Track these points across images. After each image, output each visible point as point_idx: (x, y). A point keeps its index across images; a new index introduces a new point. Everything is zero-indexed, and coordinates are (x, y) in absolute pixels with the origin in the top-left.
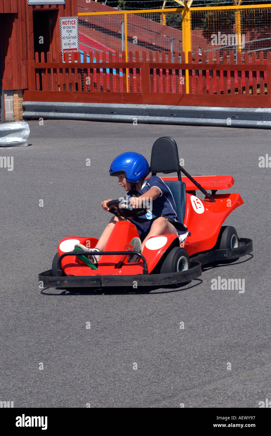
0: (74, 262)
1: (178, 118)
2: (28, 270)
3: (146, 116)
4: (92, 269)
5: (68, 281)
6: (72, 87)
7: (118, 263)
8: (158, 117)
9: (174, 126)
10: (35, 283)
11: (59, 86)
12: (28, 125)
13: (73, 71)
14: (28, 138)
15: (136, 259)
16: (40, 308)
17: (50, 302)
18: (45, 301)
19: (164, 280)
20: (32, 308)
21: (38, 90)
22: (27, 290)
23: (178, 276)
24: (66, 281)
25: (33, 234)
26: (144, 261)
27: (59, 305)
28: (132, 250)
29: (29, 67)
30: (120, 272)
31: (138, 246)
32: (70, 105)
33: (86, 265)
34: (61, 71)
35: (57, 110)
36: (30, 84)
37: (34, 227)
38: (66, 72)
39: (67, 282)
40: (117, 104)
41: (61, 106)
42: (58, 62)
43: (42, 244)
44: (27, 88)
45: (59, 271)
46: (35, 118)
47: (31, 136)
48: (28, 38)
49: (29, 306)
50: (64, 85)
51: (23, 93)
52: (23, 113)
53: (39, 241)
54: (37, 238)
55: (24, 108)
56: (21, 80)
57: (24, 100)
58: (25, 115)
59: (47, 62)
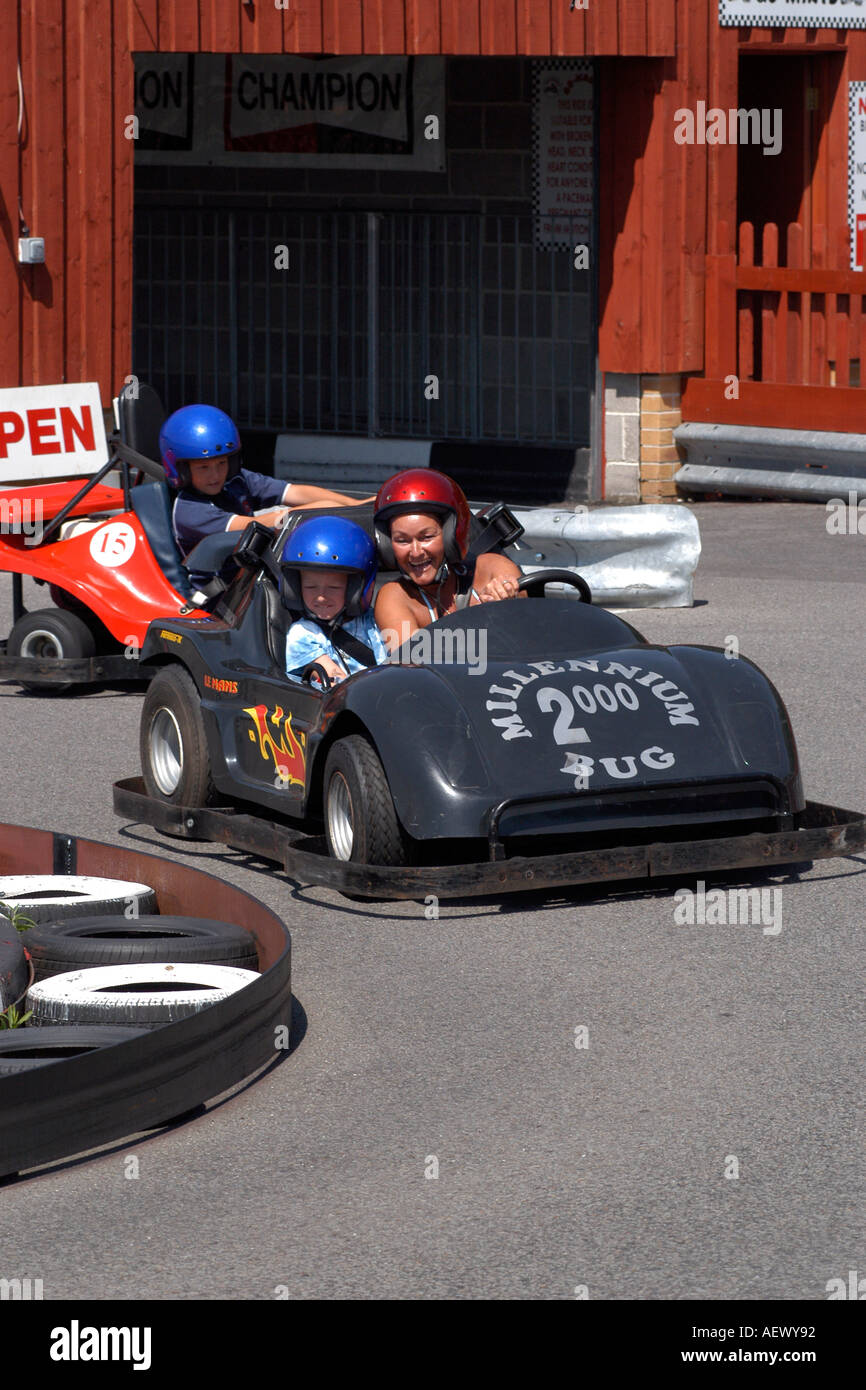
2: (663, 1118)
10: (688, 1174)
11: (831, 365)
12: (694, 522)
14: (694, 574)
16: (703, 1279)
17: (745, 1256)
18: (724, 1252)
20: (671, 1276)
21: (744, 379)
22: (650, 1203)
25: (693, 969)
27: (781, 1270)
29: (714, 285)
34: (843, 302)
35: (818, 463)
36: (713, 354)
37: (696, 943)
41: (837, 448)
42: (833, 266)
43: (727, 1015)
44: (700, 368)
46: (726, 492)
47: (704, 568)
48: (712, 164)
49: (659, 1269)
50: (855, 361)
51: (683, 389)
52: (677, 470)
53: (713, 1000)
54: (705, 990)
55: (685, 452)
56: (678, 336)
57: (683, 415)
58: (686, 480)
59: (786, 266)
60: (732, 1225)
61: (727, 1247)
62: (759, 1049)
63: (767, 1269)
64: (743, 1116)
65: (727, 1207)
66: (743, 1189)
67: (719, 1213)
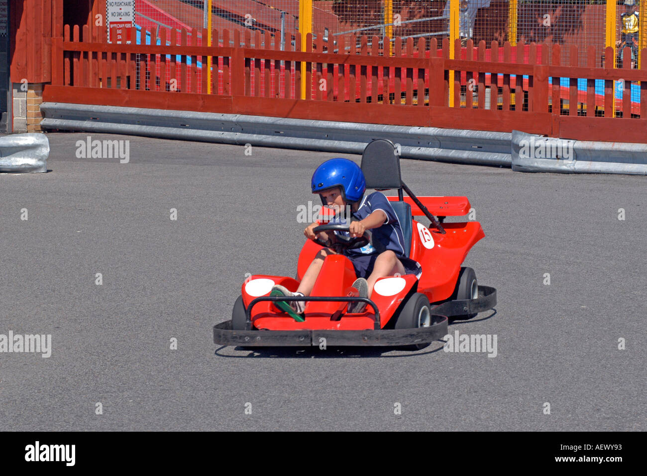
0: (269, 311)
1: (287, 137)
3: (236, 133)
4: (296, 321)
5: (261, 337)
6: (121, 82)
7: (334, 313)
8: (255, 135)
9: (280, 150)
10: (42, 388)
11: (100, 80)
12: (47, 139)
13: (124, 56)
14: (47, 160)
15: (360, 308)
17: (63, 419)
18: (55, 417)
19: (404, 338)
21: (67, 85)
22: (27, 399)
23: (423, 333)
24: (258, 338)
25: (45, 310)
26: (376, 311)
28: (357, 295)
29: (54, 49)
30: (339, 325)
31: (364, 291)
32: (117, 110)
33: (288, 316)
34: (105, 55)
35: (95, 118)
36: (54, 76)
38: (113, 58)
39: (260, 339)
40: (192, 112)
41: (103, 111)
42: (101, 42)
43: (58, 327)
44: (50, 81)
45: (248, 323)
46: (60, 129)
47: (50, 158)
48: (54, 2)
50: (109, 78)
51: (43, 89)
52: (41, 121)
53: (53, 322)
54: (49, 318)
55: (44, 113)
56: (41, 69)
57: (43, 99)
58: (45, 124)
59: (82, 41)
60: (58, 407)
61: (56, 415)
62: (70, 340)
63: (71, 423)
64: (63, 366)
65: (57, 400)
66: (63, 393)
67: (53, 402)
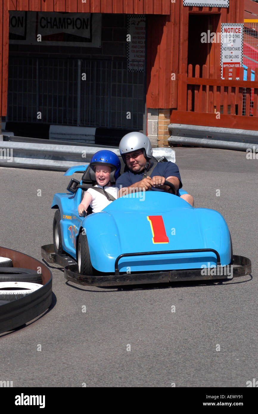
2: (162, 330)
6: (231, 109)
10: (169, 347)
11: (215, 107)
12: (174, 153)
13: (233, 90)
16: (173, 378)
17: (186, 371)
18: (179, 370)
20: (163, 377)
21: (189, 111)
22: (158, 355)
27: (196, 375)
29: (180, 83)
32: (227, 131)
34: (219, 89)
35: (210, 136)
36: (180, 103)
38: (225, 91)
41: (216, 132)
42: (216, 78)
43: (181, 300)
44: (176, 108)
46: (183, 144)
48: (181, 47)
49: (160, 375)
50: (222, 106)
51: (171, 113)
52: (169, 137)
53: (177, 295)
54: (175, 292)
55: (171, 132)
56: (169, 98)
57: (171, 121)
58: (171, 140)
59: (202, 77)
60: (182, 362)
61: (180, 368)
62: (190, 310)
63: (192, 375)
64: (186, 330)
65: (181, 357)
66: (186, 351)
67: (178, 358)
